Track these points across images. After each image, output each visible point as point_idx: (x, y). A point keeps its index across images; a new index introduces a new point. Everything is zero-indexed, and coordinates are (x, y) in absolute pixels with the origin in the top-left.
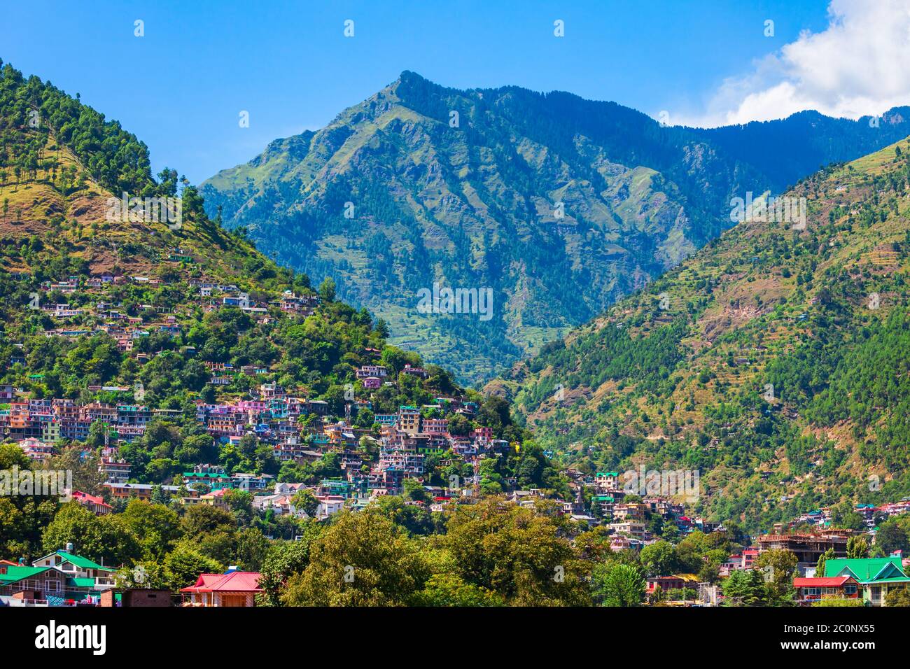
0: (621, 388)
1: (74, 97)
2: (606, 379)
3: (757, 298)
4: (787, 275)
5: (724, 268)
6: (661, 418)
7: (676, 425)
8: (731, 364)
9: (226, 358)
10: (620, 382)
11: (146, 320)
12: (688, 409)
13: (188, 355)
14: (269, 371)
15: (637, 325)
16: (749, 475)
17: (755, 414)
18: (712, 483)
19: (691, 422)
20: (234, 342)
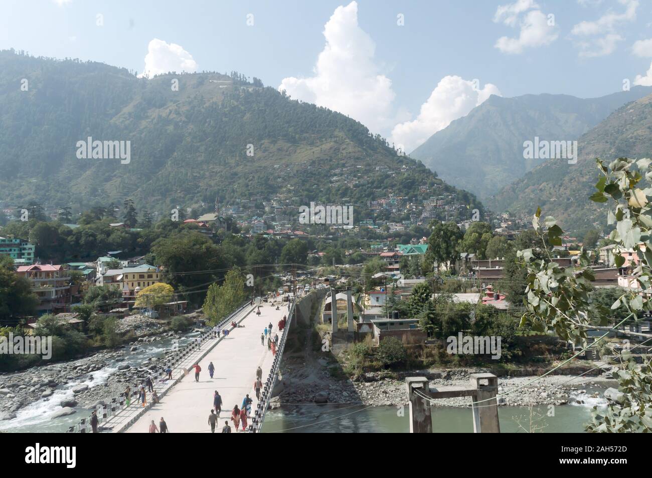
0: (547, 185)
1: (347, 116)
2: (543, 182)
3: (595, 151)
4: (607, 142)
5: (586, 143)
6: (555, 193)
7: (559, 195)
8: (581, 174)
9: (380, 187)
10: (547, 183)
11: (359, 178)
12: (565, 189)
13: (368, 188)
14: (392, 190)
15: (555, 164)
16: (582, 209)
17: (587, 189)
18: (570, 213)
19: (565, 194)
20: (383, 182)
